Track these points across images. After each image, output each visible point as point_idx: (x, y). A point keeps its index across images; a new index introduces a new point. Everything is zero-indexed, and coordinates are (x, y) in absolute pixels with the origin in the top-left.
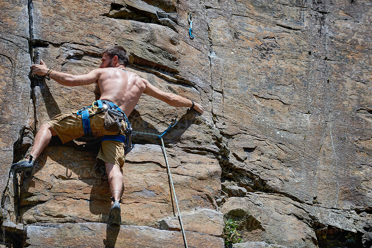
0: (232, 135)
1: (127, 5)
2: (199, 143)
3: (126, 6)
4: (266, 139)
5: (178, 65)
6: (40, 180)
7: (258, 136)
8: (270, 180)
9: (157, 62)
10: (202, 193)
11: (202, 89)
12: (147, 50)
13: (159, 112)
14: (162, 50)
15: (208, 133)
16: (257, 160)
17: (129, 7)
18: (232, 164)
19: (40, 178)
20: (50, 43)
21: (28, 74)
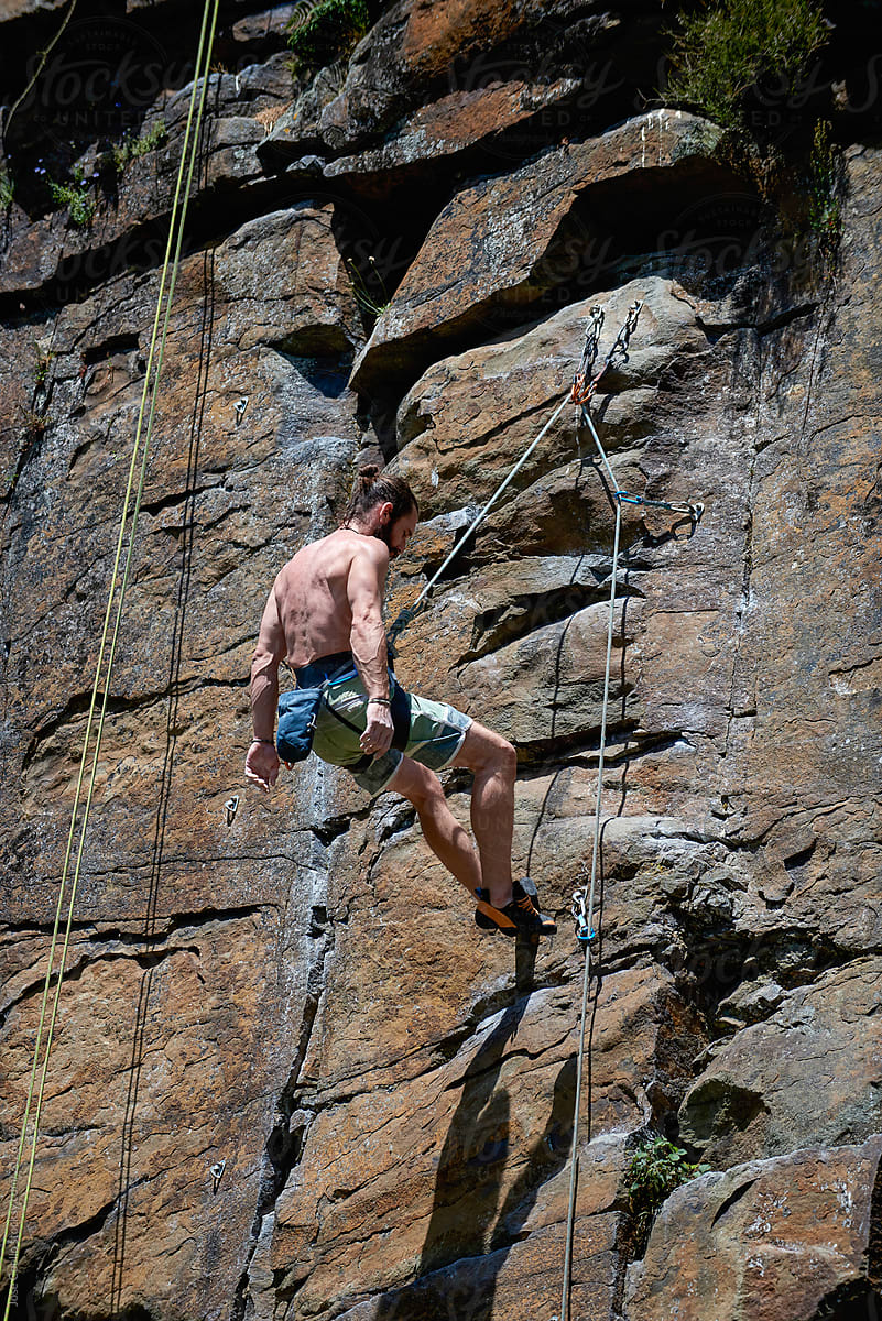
0: (761, 837)
1: (515, 597)
2: (623, 935)
3: (512, 603)
4: (847, 798)
5: (637, 698)
6: (295, 1226)
7: (827, 802)
8: (842, 927)
9: (573, 730)
10: (612, 1086)
11: (702, 733)
12: (547, 710)
13: (553, 887)
14: (587, 683)
15: (648, 893)
16: (818, 879)
17: (519, 600)
18: (747, 931)
19: (294, 1223)
20: (352, 815)
21: (308, 931)
